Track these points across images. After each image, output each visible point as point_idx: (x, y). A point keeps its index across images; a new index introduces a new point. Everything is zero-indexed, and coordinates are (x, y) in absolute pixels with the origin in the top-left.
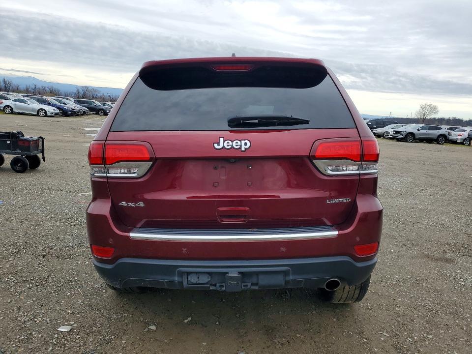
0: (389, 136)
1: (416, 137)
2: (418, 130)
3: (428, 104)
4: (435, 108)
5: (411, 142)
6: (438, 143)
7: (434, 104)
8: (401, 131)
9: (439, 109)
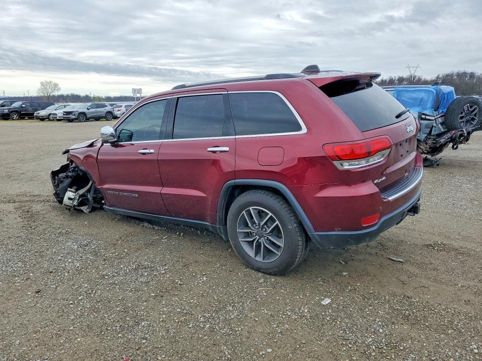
0: (58, 118)
1: (88, 116)
2: (88, 109)
3: (48, 81)
4: (56, 85)
5: (84, 121)
6: (107, 120)
7: (54, 81)
8: (72, 112)
9: (60, 86)
